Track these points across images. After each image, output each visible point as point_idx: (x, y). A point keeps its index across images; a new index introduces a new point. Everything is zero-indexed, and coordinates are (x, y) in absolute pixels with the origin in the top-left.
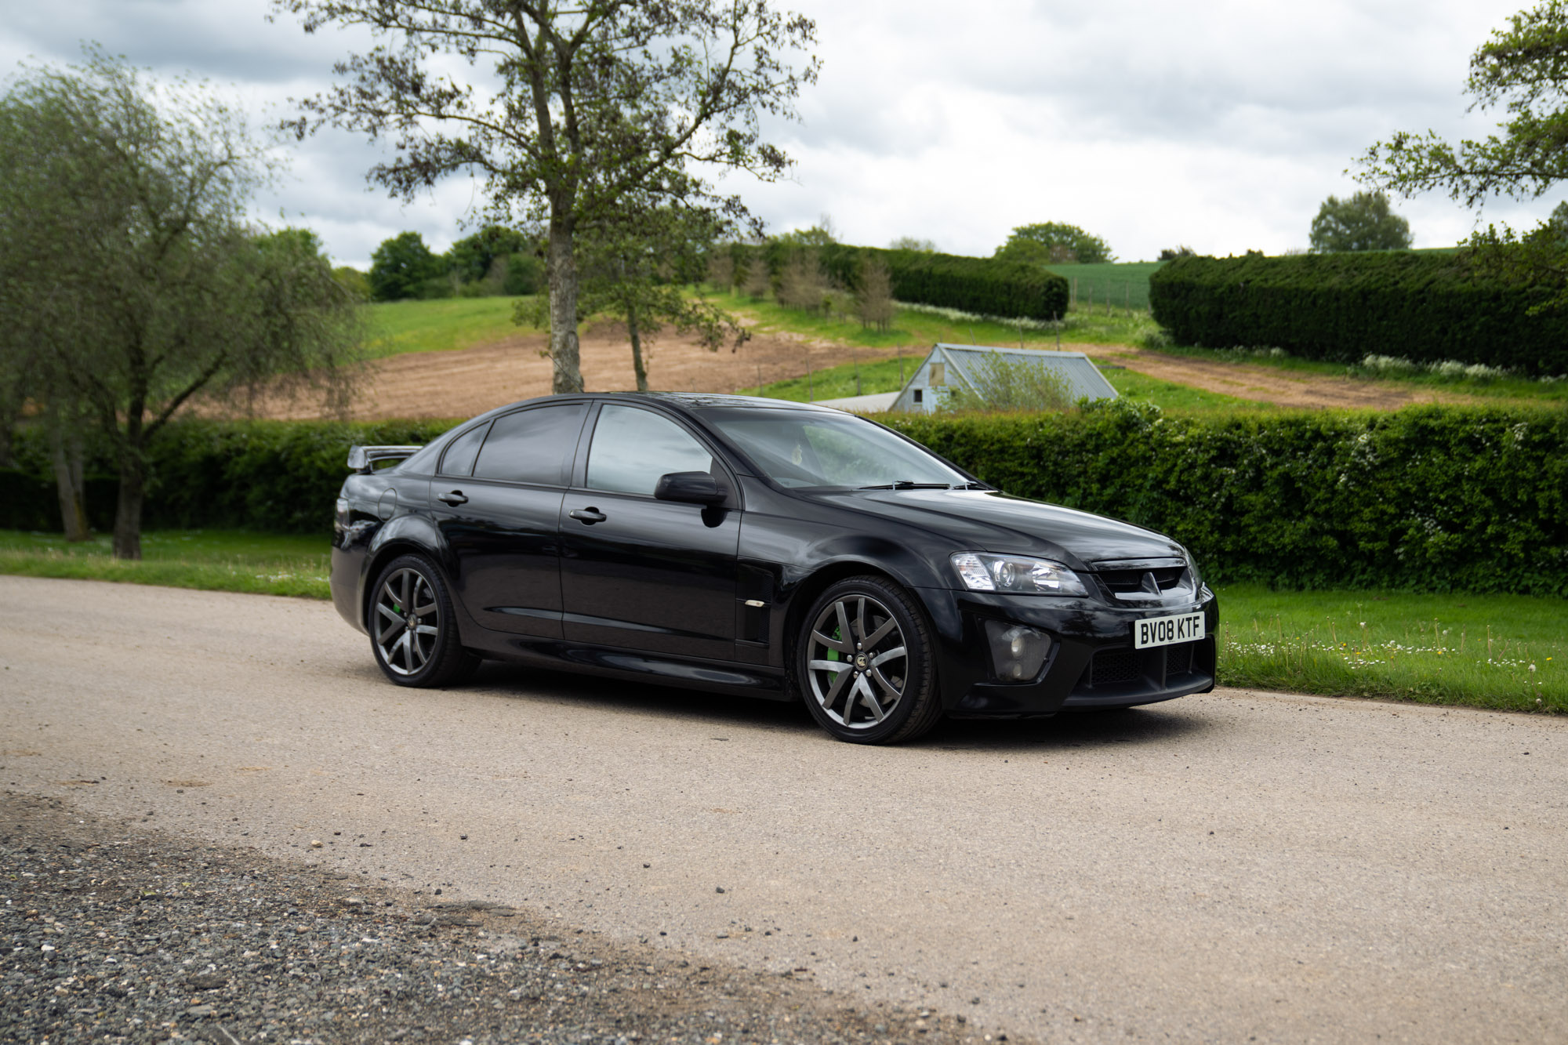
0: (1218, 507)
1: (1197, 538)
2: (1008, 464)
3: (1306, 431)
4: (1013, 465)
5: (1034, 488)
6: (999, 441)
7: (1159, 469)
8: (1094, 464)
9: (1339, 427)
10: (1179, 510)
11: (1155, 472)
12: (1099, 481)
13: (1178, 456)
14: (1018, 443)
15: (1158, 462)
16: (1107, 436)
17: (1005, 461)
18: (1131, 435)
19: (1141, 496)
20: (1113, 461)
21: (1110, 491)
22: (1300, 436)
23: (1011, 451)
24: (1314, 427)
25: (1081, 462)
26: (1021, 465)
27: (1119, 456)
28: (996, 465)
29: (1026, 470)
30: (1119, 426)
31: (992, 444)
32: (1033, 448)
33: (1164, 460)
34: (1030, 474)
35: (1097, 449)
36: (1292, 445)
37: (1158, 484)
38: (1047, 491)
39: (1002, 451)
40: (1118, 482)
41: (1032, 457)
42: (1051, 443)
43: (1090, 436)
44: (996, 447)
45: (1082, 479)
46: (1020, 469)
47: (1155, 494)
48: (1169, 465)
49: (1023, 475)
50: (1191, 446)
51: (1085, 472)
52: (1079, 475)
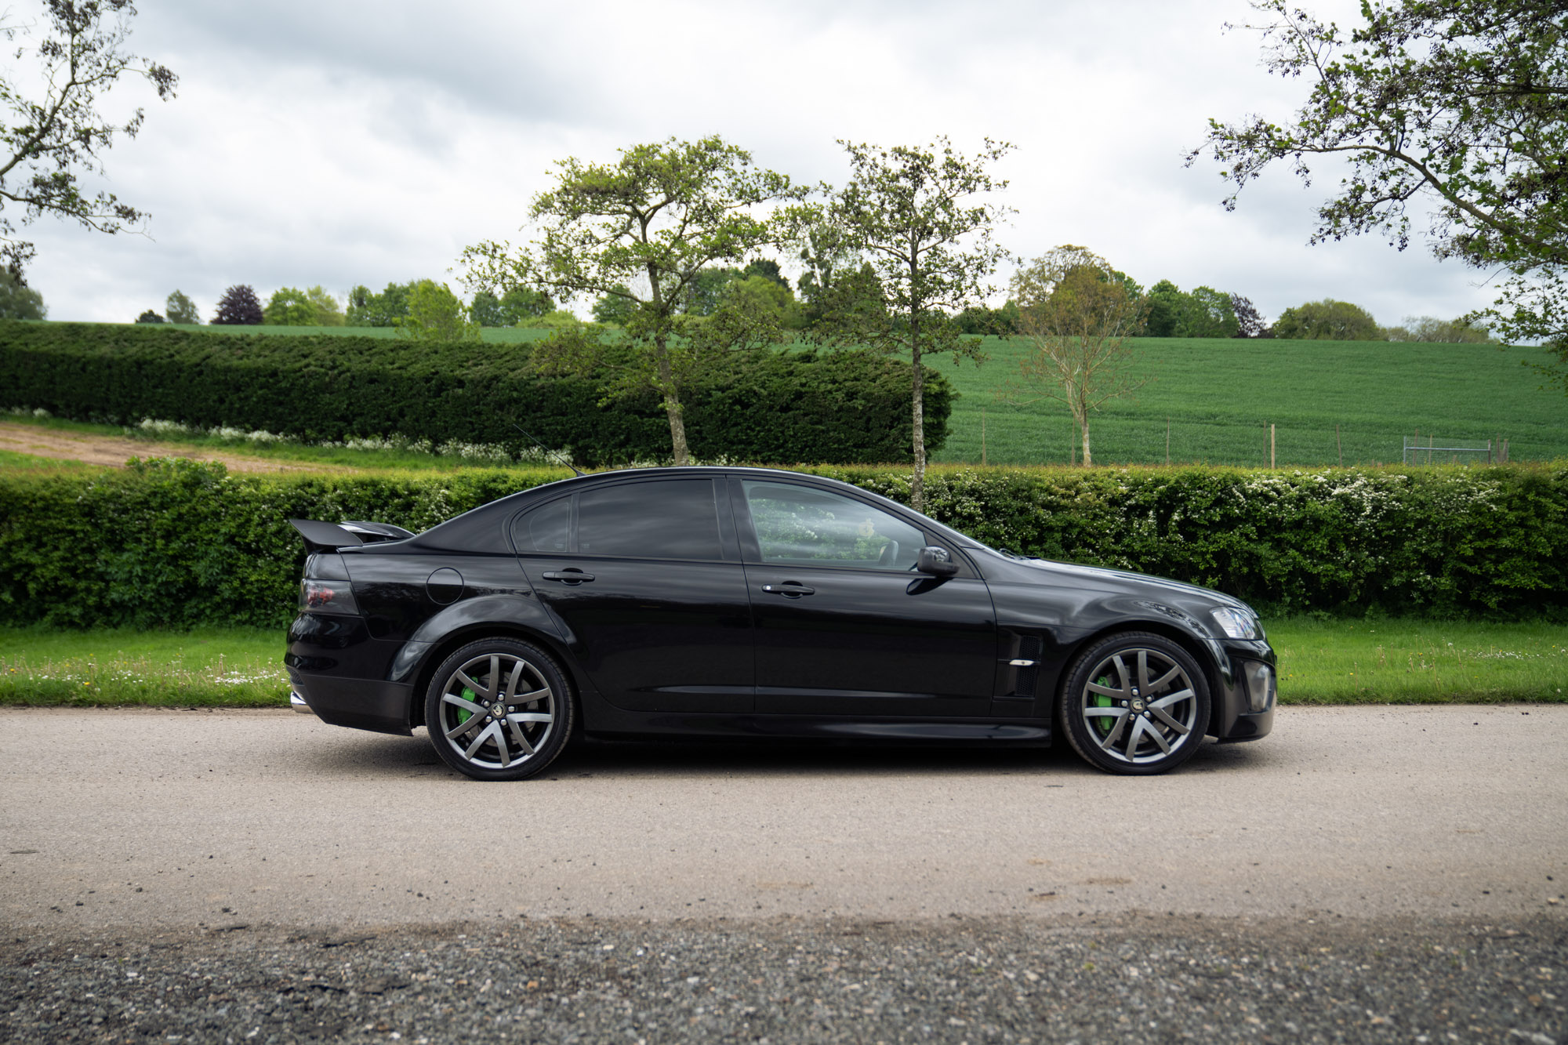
0: (290, 559)
1: (270, 588)
2: (54, 522)
3: (382, 490)
4: (62, 523)
5: (85, 545)
6: (42, 498)
7: (232, 524)
8: (159, 521)
9: (413, 486)
10: (249, 562)
11: (228, 526)
12: (162, 537)
13: (251, 512)
14: (67, 500)
15: (229, 518)
16: (175, 494)
17: (50, 518)
18: (199, 492)
19: (211, 550)
20: (180, 516)
21: (175, 545)
22: (378, 496)
23: (57, 509)
24: (390, 485)
25: (143, 519)
26: (70, 522)
27: (188, 512)
28: (39, 522)
29: (78, 528)
30: (185, 485)
31: (34, 501)
32: (85, 505)
33: (234, 517)
34: (83, 531)
35: (163, 506)
36: (368, 503)
37: (231, 539)
38: (100, 548)
39: (46, 509)
40: (185, 537)
41: (85, 515)
42: (107, 501)
43: (154, 494)
44: (40, 504)
45: (143, 536)
46: (70, 527)
47: (226, 548)
48: (242, 520)
49: (72, 532)
50: (264, 503)
51: (148, 529)
52: (140, 531)
